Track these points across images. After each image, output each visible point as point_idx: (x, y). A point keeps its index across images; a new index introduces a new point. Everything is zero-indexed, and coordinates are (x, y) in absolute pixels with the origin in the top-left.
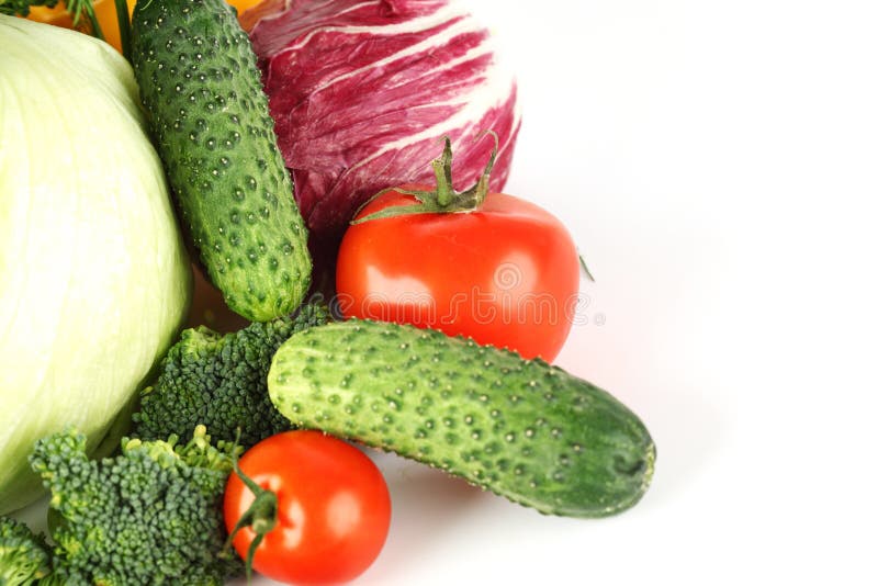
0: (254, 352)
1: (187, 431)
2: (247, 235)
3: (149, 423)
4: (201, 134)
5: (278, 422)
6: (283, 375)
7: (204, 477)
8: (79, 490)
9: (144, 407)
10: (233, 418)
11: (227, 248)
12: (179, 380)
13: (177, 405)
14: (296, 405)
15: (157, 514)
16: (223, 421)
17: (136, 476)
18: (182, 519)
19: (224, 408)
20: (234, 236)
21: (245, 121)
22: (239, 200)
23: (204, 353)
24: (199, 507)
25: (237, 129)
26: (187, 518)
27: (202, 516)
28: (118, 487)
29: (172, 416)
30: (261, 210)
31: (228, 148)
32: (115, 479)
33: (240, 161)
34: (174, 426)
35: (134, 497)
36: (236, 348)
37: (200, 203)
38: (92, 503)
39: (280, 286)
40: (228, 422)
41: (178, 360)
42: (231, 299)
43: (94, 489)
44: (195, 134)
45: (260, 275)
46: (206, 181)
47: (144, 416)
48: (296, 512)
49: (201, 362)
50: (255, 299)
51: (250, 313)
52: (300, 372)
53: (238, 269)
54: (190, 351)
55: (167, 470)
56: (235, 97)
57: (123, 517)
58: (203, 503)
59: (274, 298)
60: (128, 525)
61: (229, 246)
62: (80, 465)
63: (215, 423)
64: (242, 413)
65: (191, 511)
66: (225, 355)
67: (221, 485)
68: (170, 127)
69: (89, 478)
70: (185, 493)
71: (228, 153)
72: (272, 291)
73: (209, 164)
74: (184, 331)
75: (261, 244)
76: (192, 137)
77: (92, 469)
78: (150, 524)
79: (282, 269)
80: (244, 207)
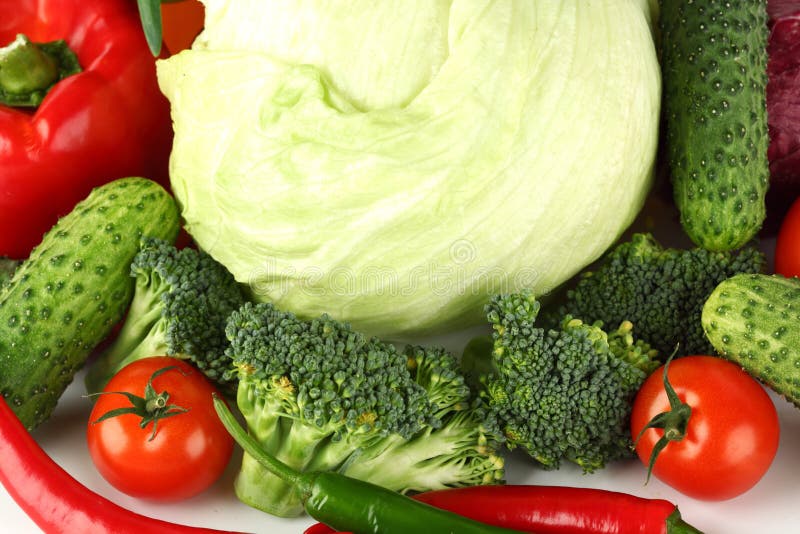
0: (693, 274)
1: (612, 322)
2: (725, 174)
3: (580, 303)
4: (711, 74)
5: (694, 340)
6: (723, 307)
7: (628, 372)
8: (524, 351)
9: (580, 288)
10: (657, 324)
11: (703, 180)
12: (622, 277)
13: (613, 298)
14: (726, 336)
15: (580, 391)
16: (647, 323)
17: (574, 354)
18: (599, 402)
19: (653, 313)
20: (713, 171)
21: (750, 74)
22: (727, 142)
23: (649, 260)
24: (616, 396)
25: (742, 79)
26: (603, 403)
27: (617, 404)
28: (556, 358)
29: (604, 305)
30: (742, 156)
31: (731, 94)
32: (556, 351)
33: (737, 107)
34: (603, 314)
35: (567, 371)
36: (678, 266)
37: (691, 133)
38: (531, 365)
39: (737, 227)
40: (652, 327)
41: (624, 258)
42: (690, 223)
43: (536, 354)
44: (706, 73)
45: (724, 212)
46: (703, 116)
47: (578, 296)
48: (702, 430)
49: (645, 267)
50: (711, 230)
51: (702, 240)
52: (741, 310)
53: (706, 201)
54: (638, 254)
55: (599, 355)
56: (748, 51)
57: (551, 385)
58: (621, 394)
59: (728, 235)
60: (554, 393)
61: (705, 178)
62: (530, 329)
63: (640, 323)
64: (666, 323)
65: (609, 398)
66: (668, 269)
67: (640, 382)
68: (684, 57)
69: (534, 343)
70: (609, 381)
71: (730, 98)
72: (729, 229)
73: (711, 102)
74: (637, 235)
75: (734, 186)
76: (703, 74)
77: (539, 335)
78: (571, 397)
79: (744, 213)
80: (729, 150)
